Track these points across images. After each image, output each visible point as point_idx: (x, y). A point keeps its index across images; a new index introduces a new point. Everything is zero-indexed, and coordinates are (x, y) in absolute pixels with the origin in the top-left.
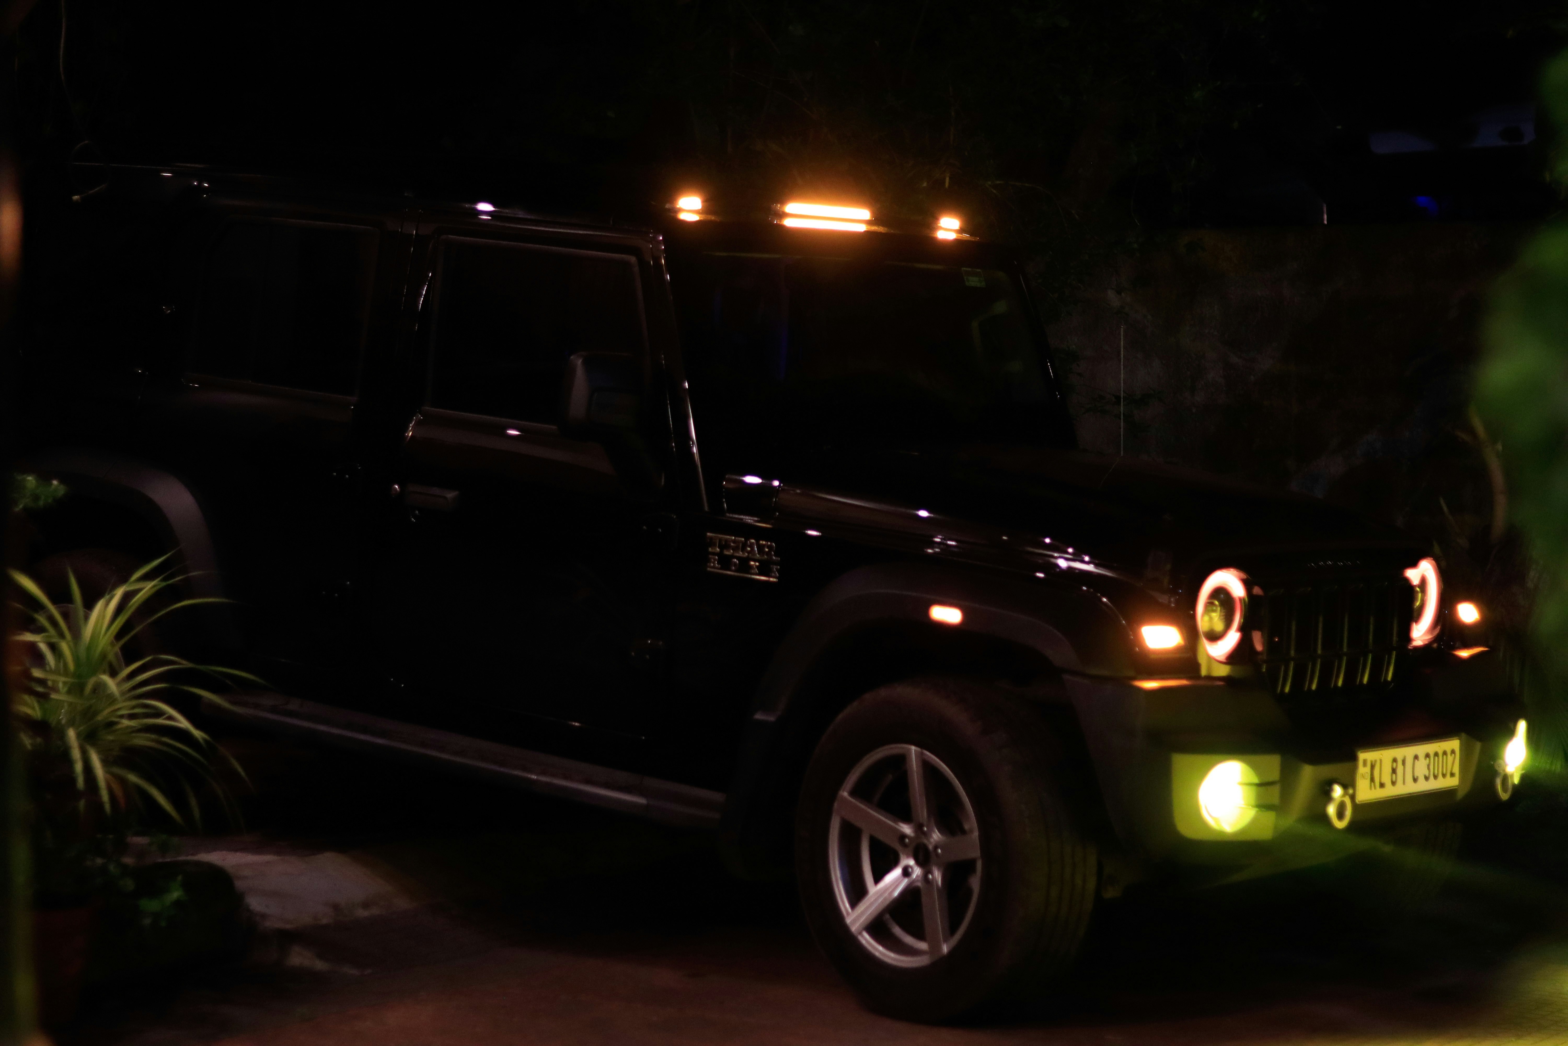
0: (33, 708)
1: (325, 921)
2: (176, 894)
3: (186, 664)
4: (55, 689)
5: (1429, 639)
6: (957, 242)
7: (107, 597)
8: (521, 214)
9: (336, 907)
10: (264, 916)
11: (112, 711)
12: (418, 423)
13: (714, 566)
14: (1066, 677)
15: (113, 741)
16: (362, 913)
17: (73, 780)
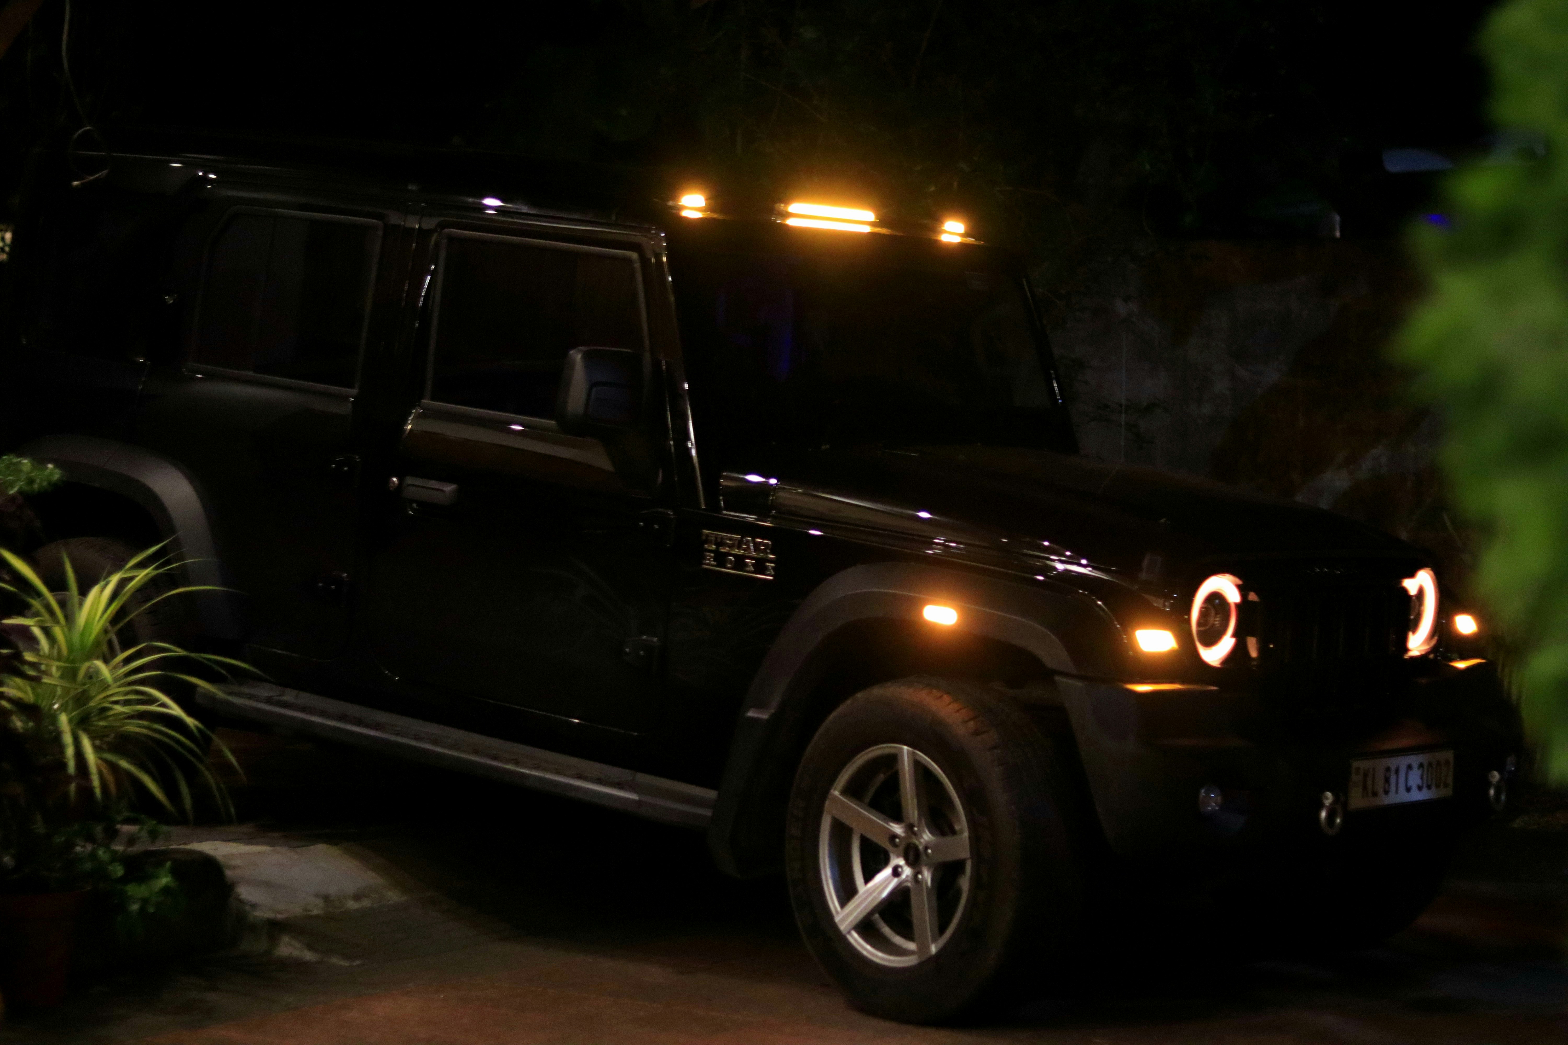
0: (26, 692)
1: (315, 912)
2: (165, 880)
3: (180, 652)
4: (47, 673)
5: (1425, 650)
6: (962, 245)
7: (102, 583)
8: (524, 209)
9: (326, 898)
10: (254, 906)
11: (105, 698)
12: (419, 416)
13: (709, 563)
14: (1057, 678)
15: (105, 727)
16: (352, 905)
17: (64, 765)
